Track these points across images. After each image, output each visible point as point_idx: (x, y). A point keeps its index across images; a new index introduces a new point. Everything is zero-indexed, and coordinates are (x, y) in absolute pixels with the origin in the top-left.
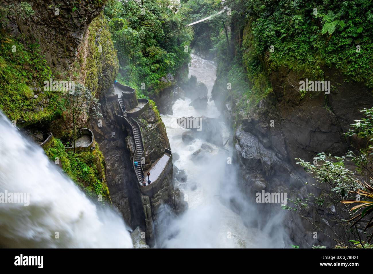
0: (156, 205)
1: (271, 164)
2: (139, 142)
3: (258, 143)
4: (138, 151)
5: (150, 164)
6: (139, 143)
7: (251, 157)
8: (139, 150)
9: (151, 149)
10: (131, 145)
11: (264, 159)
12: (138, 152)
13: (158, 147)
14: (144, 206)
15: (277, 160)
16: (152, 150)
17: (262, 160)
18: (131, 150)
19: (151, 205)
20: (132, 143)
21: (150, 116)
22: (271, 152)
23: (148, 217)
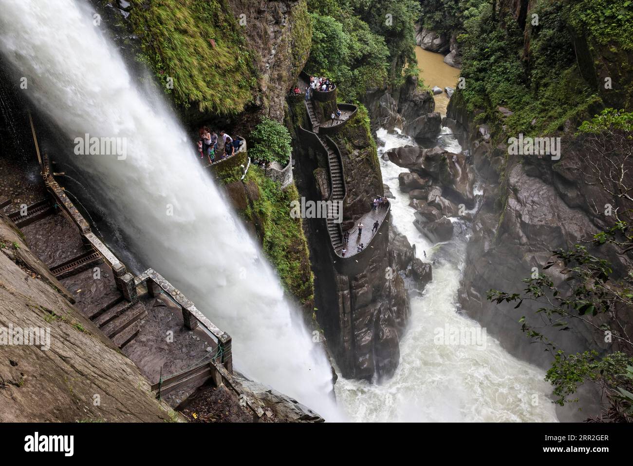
0: (361, 292)
1: (583, 236)
2: (337, 180)
3: (556, 198)
4: (334, 195)
5: (352, 221)
6: (337, 182)
7: (541, 221)
8: (337, 195)
9: (356, 195)
10: (323, 184)
11: (566, 228)
12: (334, 197)
13: (367, 192)
14: (340, 293)
15: (592, 229)
16: (358, 196)
17: (562, 228)
18: (323, 194)
19: (351, 293)
20: (325, 181)
21: (358, 137)
22: (580, 215)
23: (344, 313)
